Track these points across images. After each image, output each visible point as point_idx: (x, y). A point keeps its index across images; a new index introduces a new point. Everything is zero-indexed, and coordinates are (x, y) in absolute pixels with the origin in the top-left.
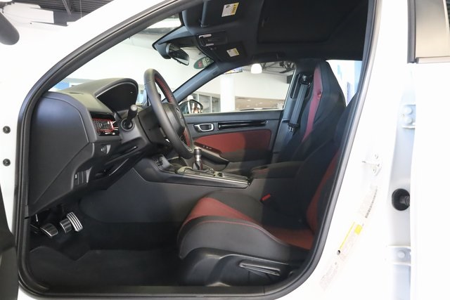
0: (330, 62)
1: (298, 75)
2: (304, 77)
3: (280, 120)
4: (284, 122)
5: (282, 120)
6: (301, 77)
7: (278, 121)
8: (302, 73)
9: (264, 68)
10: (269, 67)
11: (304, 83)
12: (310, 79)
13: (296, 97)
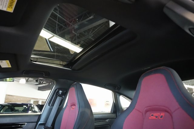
0: (83, 85)
1: (56, 90)
2: (61, 92)
3: (37, 122)
4: (41, 124)
5: (39, 123)
6: (58, 92)
7: (36, 123)
8: (60, 89)
9: (27, 81)
10: (30, 81)
11: (60, 96)
12: (64, 94)
13: (53, 105)
